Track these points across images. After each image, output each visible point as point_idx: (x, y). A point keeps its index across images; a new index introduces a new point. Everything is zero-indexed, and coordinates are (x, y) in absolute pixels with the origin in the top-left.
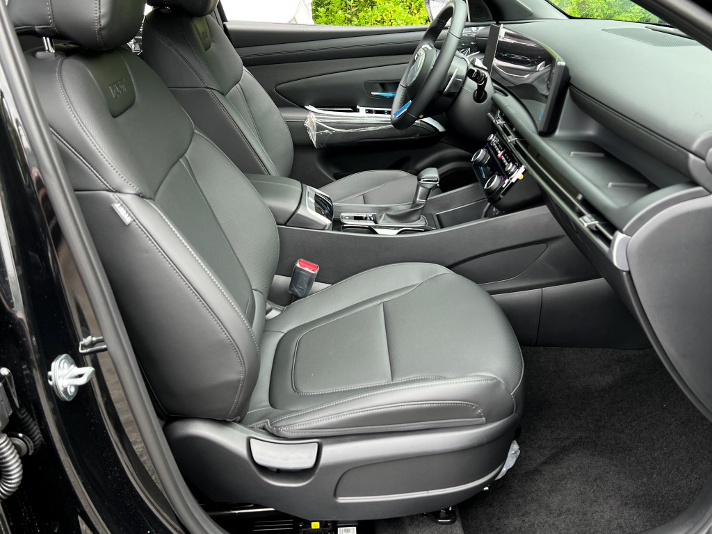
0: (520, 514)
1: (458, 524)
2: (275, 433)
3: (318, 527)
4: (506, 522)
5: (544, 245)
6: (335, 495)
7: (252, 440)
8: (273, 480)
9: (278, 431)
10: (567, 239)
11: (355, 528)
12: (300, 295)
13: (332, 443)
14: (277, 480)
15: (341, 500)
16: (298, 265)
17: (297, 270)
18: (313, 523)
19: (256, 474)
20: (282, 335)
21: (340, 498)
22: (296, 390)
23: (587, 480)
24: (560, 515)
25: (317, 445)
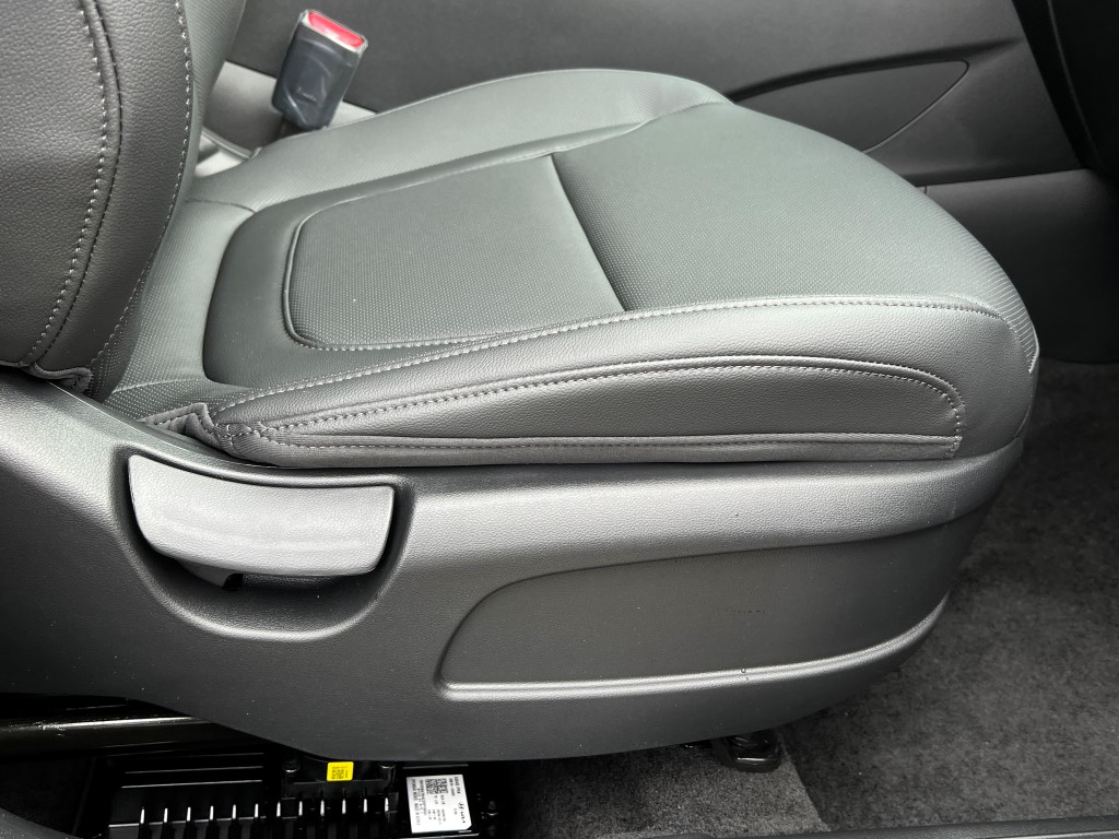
0: (906, 737)
1: (787, 768)
2: (229, 445)
3: (349, 777)
4: (876, 760)
5: (961, 65)
6: (440, 676)
7: (135, 462)
8: (212, 615)
9: (240, 437)
10: (1023, 51)
11: (460, 777)
12: (303, 119)
13: (450, 490)
14: (227, 616)
15: (460, 692)
16: (306, 21)
17: (300, 37)
18: (331, 765)
19: (145, 590)
20: (247, 215)
21: (453, 686)
22: (299, 336)
23: (1043, 654)
24: (1005, 741)
25: (391, 492)
